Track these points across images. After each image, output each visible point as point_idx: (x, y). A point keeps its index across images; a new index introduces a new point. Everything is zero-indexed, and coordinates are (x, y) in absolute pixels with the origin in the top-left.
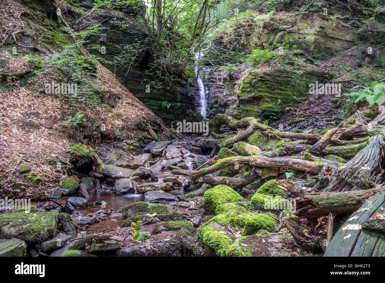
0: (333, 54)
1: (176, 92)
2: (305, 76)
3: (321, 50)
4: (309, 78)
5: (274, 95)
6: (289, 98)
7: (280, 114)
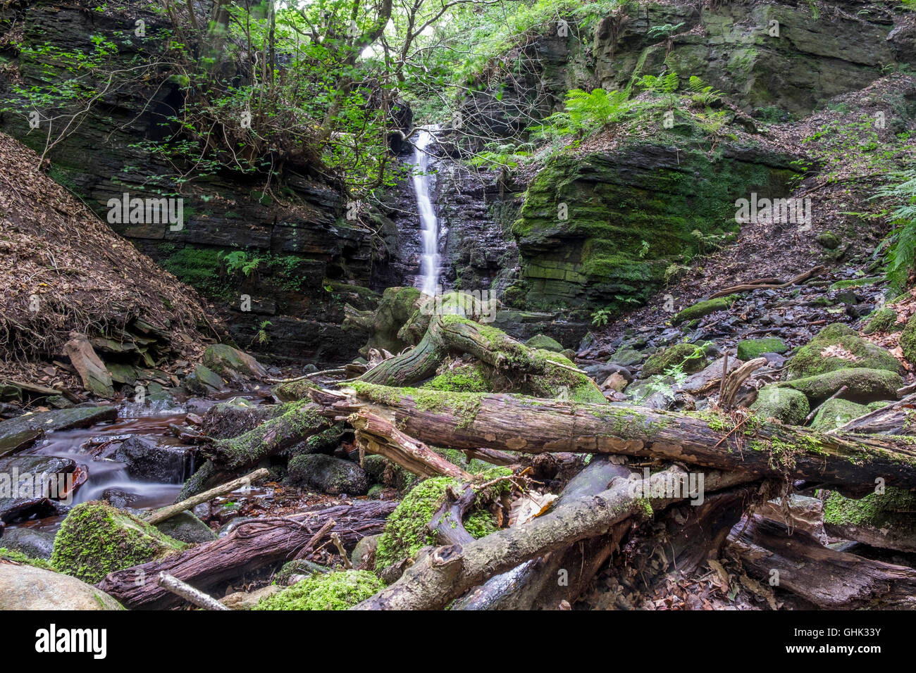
0: (816, 102)
1: (284, 219)
2: (727, 167)
3: (779, 93)
4: (740, 172)
5: (627, 226)
6: (679, 234)
7: (648, 289)
